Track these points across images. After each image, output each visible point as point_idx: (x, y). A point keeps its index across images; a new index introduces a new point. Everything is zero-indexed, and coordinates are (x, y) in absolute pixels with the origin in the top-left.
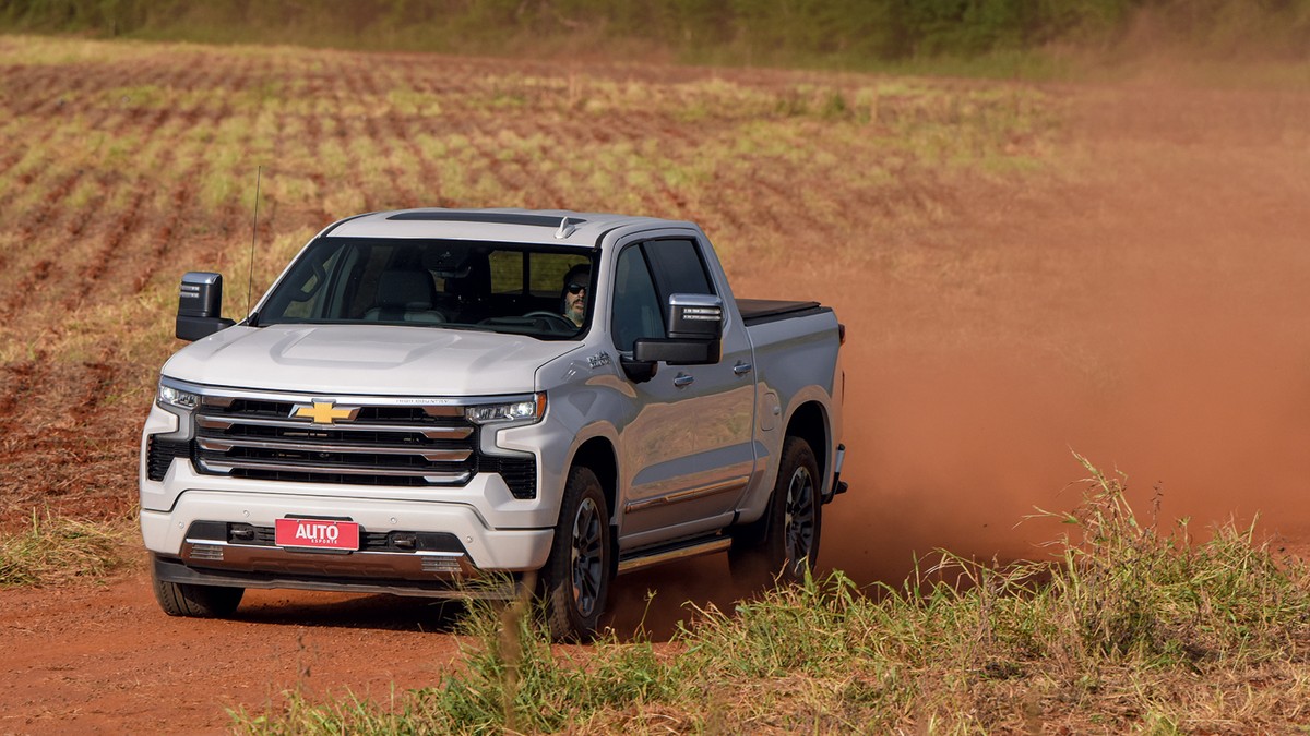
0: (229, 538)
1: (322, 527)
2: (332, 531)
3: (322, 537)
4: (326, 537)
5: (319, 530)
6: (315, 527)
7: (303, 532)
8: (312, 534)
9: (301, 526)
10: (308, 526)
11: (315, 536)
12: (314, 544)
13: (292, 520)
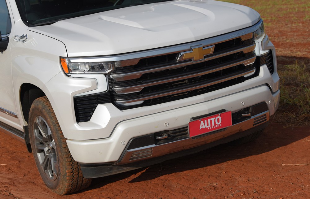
0: (156, 142)
1: (213, 119)
2: (218, 119)
3: (213, 124)
4: (215, 124)
5: (211, 121)
6: (209, 120)
7: (203, 125)
8: (208, 125)
9: (202, 122)
10: (206, 121)
11: (210, 125)
12: (210, 130)
13: (196, 120)
